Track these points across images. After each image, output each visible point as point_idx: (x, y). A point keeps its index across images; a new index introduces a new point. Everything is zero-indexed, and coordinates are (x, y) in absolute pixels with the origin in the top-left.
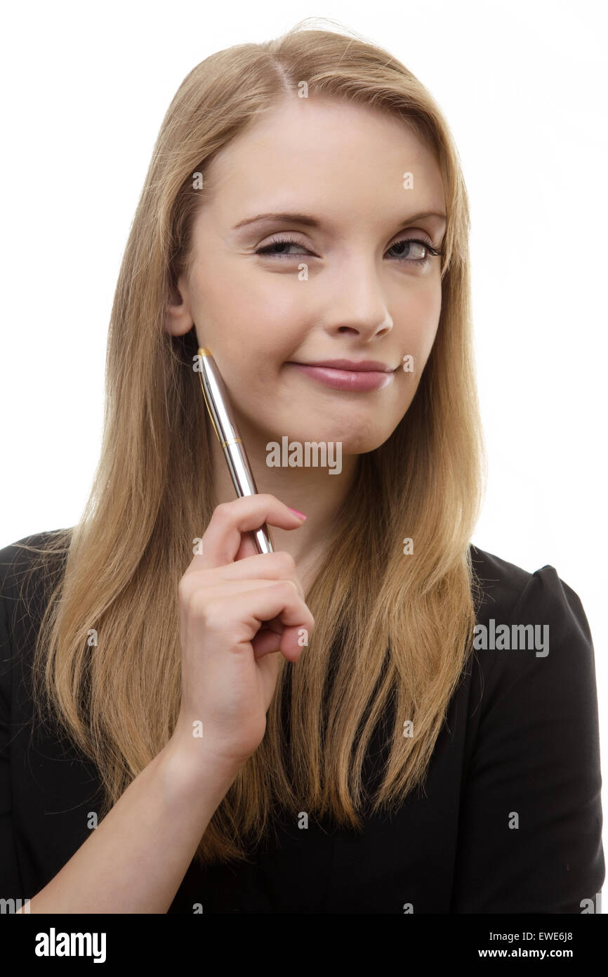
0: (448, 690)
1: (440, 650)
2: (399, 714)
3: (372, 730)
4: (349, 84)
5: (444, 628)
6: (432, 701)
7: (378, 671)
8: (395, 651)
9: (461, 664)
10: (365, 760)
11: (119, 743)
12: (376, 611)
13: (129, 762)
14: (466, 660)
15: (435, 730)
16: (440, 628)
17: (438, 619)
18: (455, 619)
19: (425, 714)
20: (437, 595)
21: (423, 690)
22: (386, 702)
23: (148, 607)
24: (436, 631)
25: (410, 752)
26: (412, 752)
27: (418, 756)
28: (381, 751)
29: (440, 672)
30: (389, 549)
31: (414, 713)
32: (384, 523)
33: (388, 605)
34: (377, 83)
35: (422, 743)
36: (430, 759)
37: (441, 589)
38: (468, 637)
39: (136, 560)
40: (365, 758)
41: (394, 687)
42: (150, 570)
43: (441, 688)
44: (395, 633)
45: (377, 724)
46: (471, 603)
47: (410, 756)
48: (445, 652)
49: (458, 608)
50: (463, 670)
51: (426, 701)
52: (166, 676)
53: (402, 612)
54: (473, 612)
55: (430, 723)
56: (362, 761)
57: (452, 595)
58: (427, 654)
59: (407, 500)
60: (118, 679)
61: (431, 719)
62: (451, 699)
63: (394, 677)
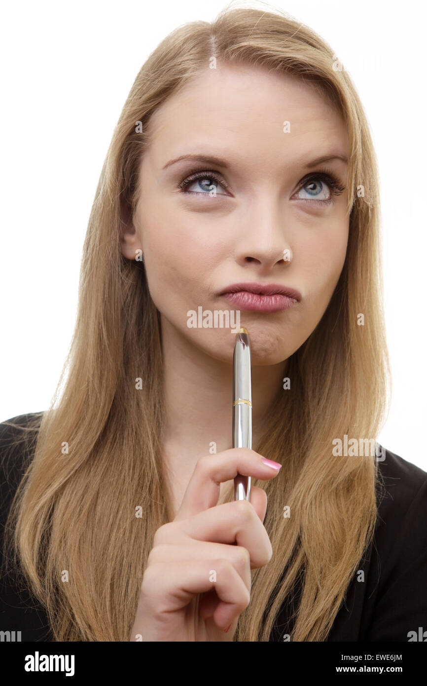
0: (348, 574)
1: (344, 540)
2: (305, 591)
3: (281, 604)
4: (259, 53)
5: (349, 520)
6: (334, 582)
7: (289, 553)
8: (305, 538)
9: (361, 552)
10: (273, 630)
11: (68, 595)
12: (291, 501)
13: (74, 611)
14: (366, 548)
15: (335, 608)
16: (346, 519)
17: (344, 510)
18: (359, 513)
19: (328, 594)
20: (346, 491)
21: (327, 572)
22: (295, 580)
23: (102, 480)
24: (342, 521)
25: (312, 625)
26: (314, 625)
27: (318, 631)
28: (288, 622)
29: (343, 558)
30: (307, 448)
31: (317, 592)
32: (304, 424)
33: (302, 497)
34: (283, 52)
35: (323, 619)
36: (329, 634)
37: (349, 485)
38: (369, 527)
39: (92, 443)
40: (273, 627)
41: (303, 567)
42: (107, 449)
43: (342, 572)
44: (306, 523)
45: (286, 598)
46: (374, 498)
47: (312, 629)
48: (348, 541)
49: (363, 503)
50: (363, 557)
51: (329, 583)
52: (113, 539)
53: (313, 503)
54: (375, 506)
55: (331, 602)
56: (270, 630)
57: (358, 493)
58: (332, 541)
59: (325, 407)
60: (72, 539)
61: (332, 598)
62: (351, 582)
63: (302, 560)
